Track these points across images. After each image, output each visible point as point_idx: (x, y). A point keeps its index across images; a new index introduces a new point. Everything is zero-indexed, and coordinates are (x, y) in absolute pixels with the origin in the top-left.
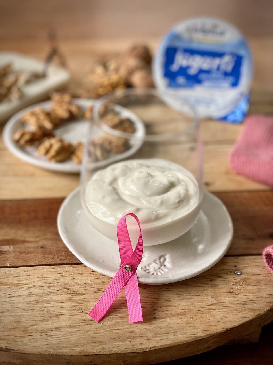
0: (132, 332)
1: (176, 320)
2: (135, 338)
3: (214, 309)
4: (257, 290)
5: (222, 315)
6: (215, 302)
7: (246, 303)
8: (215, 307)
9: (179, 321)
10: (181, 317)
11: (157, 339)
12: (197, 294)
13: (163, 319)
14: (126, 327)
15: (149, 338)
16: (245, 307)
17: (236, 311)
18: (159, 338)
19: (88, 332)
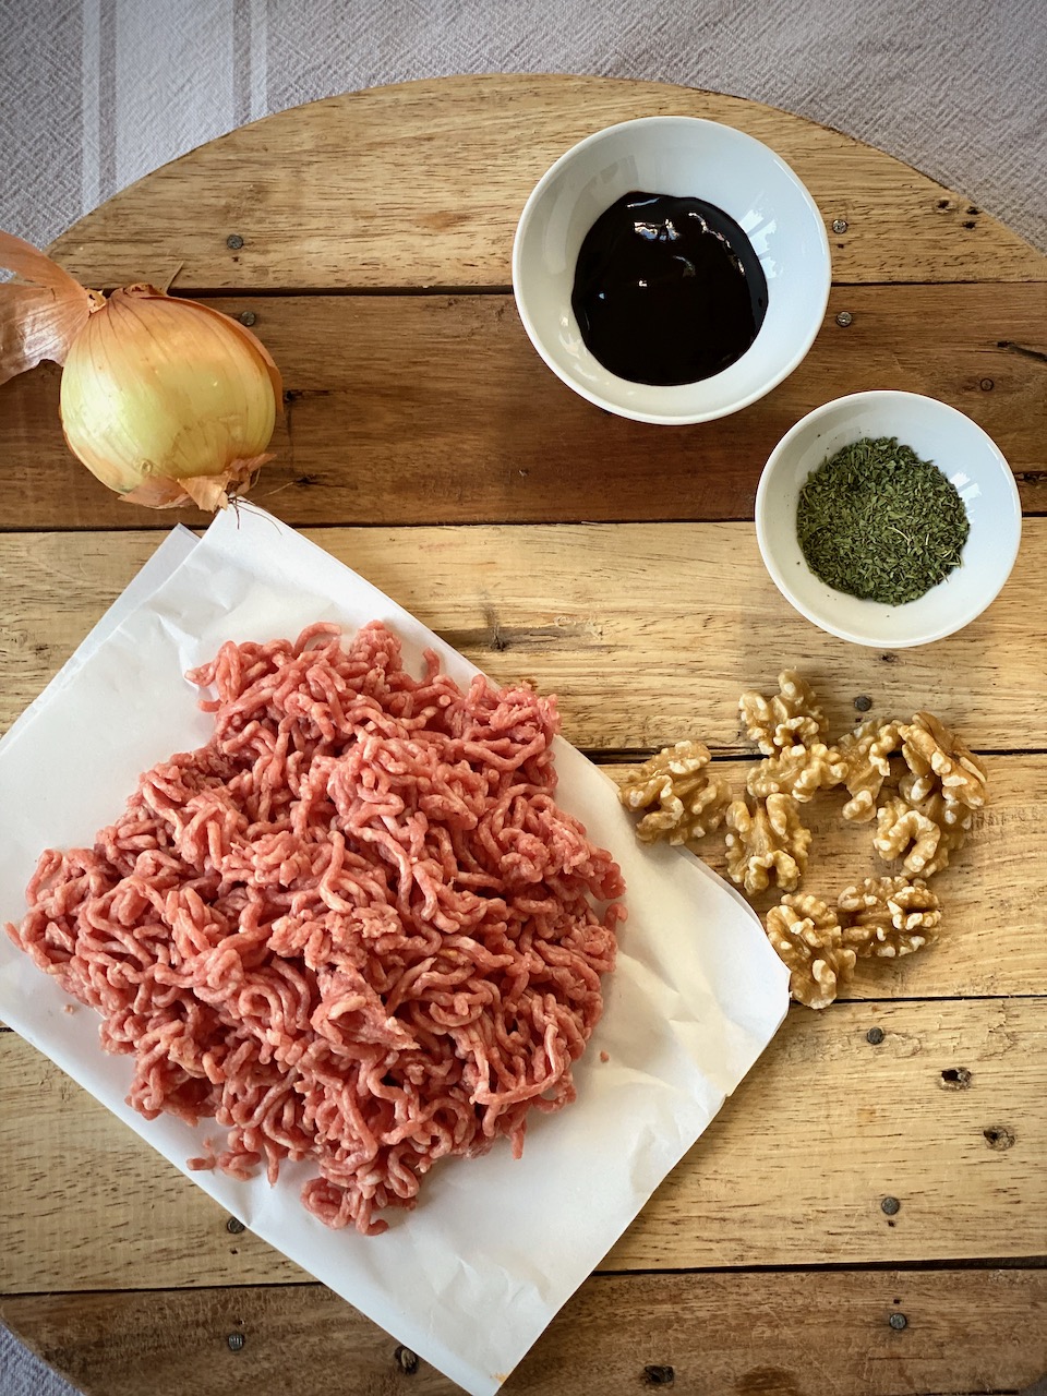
0: (479, 110)
1: (390, 131)
2: (472, 100)
3: (310, 152)
4: (207, 193)
5: (297, 139)
6: (304, 169)
7: (240, 165)
8: (306, 158)
9: (383, 130)
10: (378, 139)
11: (432, 95)
12: (335, 190)
13: (412, 135)
14: (487, 123)
15: (446, 98)
16: (243, 156)
17: (268, 145)
18: (426, 95)
19: (560, 116)
